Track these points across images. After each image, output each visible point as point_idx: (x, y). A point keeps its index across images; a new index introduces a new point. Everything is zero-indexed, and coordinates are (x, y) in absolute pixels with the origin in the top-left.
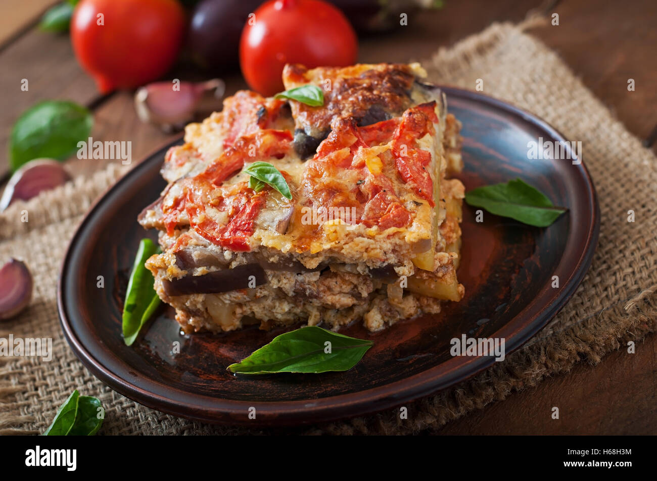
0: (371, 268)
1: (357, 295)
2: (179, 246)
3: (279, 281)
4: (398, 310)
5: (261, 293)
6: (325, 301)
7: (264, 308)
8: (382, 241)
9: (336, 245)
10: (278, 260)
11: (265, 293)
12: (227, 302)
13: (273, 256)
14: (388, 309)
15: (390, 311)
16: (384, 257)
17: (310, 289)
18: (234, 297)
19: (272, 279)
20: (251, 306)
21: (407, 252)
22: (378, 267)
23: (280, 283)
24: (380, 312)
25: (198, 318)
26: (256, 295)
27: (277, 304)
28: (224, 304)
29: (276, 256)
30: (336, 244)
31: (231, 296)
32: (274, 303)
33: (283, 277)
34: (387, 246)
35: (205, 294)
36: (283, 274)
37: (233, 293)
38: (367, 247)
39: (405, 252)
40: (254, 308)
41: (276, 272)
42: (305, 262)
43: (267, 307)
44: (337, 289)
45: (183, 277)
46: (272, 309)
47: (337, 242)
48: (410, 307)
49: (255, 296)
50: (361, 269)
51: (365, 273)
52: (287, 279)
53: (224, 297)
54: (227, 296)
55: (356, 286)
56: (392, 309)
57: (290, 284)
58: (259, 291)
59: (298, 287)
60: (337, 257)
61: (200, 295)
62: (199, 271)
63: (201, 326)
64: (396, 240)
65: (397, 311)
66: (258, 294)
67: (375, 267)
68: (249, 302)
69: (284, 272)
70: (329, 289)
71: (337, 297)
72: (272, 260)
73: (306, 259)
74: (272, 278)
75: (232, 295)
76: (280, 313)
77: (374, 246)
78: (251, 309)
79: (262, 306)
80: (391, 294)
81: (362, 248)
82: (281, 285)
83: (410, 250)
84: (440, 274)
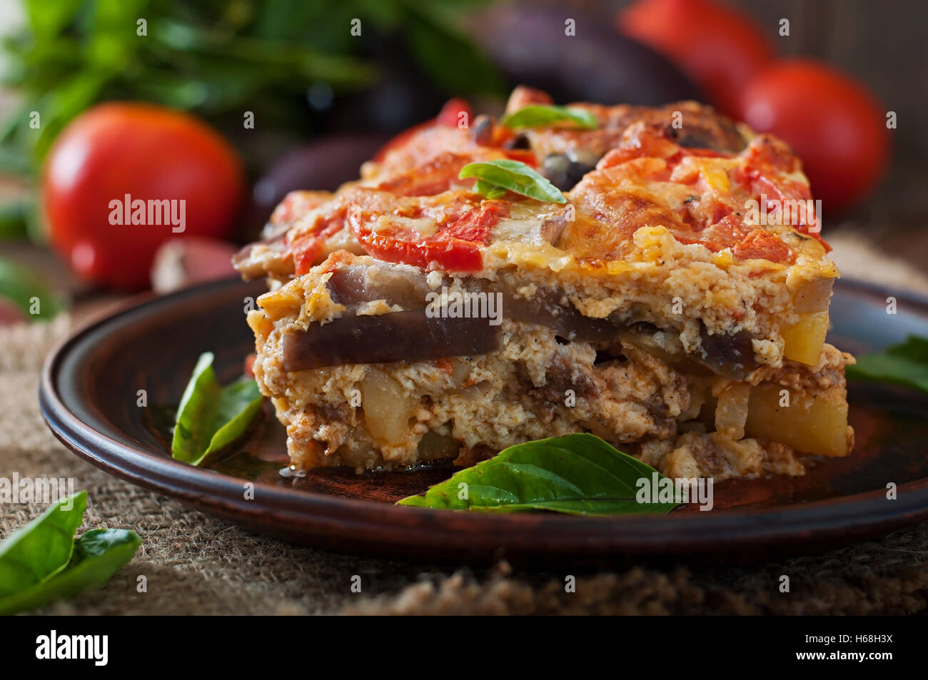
0: (711, 333)
1: (657, 412)
2: (335, 263)
3: (522, 349)
4: (730, 455)
5: (479, 375)
6: (600, 408)
7: (475, 412)
8: (740, 280)
9: (658, 268)
10: (534, 293)
11: (488, 375)
12: (409, 385)
13: (526, 284)
14: (709, 453)
15: (714, 456)
16: (741, 308)
17: (580, 371)
18: (425, 376)
19: (508, 345)
20: (452, 406)
21: (782, 309)
22: (724, 333)
23: (525, 352)
24: (695, 457)
25: (337, 425)
26: (469, 376)
27: (503, 408)
28: (402, 389)
29: (532, 285)
30: (658, 265)
31: (419, 373)
32: (497, 406)
33: (534, 339)
34: (749, 290)
35: (367, 366)
36: (533, 333)
37: (426, 365)
38: (714, 281)
39: (779, 308)
40: (457, 408)
41: (521, 325)
42: (586, 306)
43: (482, 411)
44: (625, 389)
45: (335, 319)
46: (490, 417)
47: (660, 261)
48: (751, 455)
49: (466, 380)
50: (687, 337)
51: (694, 348)
52: (541, 343)
53: (406, 373)
54: (412, 372)
55: (660, 388)
56: (718, 454)
57: (545, 353)
58: (476, 369)
59: (557, 363)
60: (646, 304)
61: (357, 366)
62: (370, 308)
63: (341, 442)
64: (766, 282)
65: (726, 459)
66: (473, 376)
67: (719, 332)
68: (449, 392)
69: (538, 327)
70: (611, 385)
71: (622, 407)
72: (523, 290)
73: (587, 301)
74: (510, 341)
75: (424, 371)
76: (508, 427)
77: (726, 283)
78: (448, 412)
79: (473, 407)
80: (724, 418)
81: (705, 279)
82: (525, 355)
83: (790, 305)
84: (826, 382)
